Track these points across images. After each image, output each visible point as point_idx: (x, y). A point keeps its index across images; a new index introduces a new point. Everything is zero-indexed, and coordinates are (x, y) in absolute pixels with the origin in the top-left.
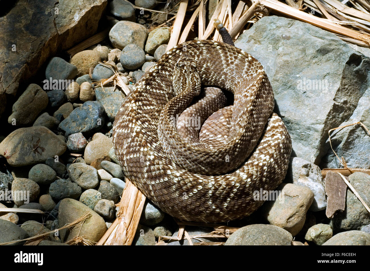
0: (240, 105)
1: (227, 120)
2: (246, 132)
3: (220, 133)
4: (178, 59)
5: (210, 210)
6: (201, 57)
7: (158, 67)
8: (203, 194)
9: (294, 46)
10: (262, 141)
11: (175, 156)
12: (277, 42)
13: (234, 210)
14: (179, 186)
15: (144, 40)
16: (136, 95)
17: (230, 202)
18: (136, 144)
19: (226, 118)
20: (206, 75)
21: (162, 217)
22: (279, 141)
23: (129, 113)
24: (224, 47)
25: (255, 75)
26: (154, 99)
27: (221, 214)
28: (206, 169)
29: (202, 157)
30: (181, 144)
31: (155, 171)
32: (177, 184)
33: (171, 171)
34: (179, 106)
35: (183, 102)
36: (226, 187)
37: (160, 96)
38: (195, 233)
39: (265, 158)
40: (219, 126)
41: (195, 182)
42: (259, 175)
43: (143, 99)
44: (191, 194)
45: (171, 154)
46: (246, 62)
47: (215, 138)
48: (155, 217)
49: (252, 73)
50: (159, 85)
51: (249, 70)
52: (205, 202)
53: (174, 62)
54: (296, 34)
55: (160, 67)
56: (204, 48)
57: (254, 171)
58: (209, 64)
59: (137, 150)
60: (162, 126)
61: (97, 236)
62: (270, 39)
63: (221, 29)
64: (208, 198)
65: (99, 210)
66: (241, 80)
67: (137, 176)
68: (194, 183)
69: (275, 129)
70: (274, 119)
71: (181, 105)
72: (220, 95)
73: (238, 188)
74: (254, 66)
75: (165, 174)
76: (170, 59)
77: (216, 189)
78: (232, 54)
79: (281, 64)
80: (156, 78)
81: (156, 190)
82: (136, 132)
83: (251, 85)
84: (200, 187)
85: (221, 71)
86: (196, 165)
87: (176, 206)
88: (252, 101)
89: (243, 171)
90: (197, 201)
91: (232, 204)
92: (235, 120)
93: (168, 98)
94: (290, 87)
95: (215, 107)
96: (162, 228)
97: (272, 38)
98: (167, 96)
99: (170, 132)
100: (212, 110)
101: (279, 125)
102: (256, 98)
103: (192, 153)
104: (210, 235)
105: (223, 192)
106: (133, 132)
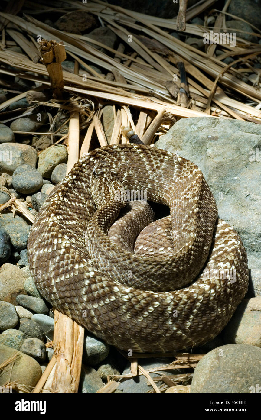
0: (182, 210)
1: (166, 230)
2: (197, 237)
3: (161, 246)
4: (93, 168)
5: (170, 332)
6: (120, 165)
7: (73, 177)
8: (161, 312)
9: (225, 145)
10: (214, 250)
11: (117, 272)
12: (202, 145)
13: (199, 331)
14: (130, 306)
15: (35, 162)
16: (55, 208)
17: (193, 320)
18: (68, 262)
19: (164, 228)
20: (129, 186)
21: (107, 352)
22: (236, 246)
23: (50, 229)
24: (146, 149)
25: (190, 176)
26: (75, 213)
27: (184, 336)
28: (158, 283)
29: (152, 268)
30: (124, 256)
31: (97, 290)
32: (127, 303)
33: (119, 288)
34: (108, 218)
35: (111, 213)
36: (188, 301)
37: (80, 210)
38: (152, 366)
39: (225, 265)
40: (159, 238)
41: (150, 298)
42: (223, 285)
43: (63, 213)
44: (146, 313)
45: (111, 271)
46: (175, 165)
47: (157, 251)
48: (99, 352)
49: (185, 175)
50: (77, 197)
51: (181, 172)
52: (164, 323)
53: (89, 172)
54: (224, 133)
55: (75, 177)
56: (122, 153)
57: (216, 281)
58: (130, 172)
59: (69, 268)
60: (95, 239)
61: (33, 379)
62: (193, 142)
63: (133, 137)
64: (167, 317)
65: (27, 351)
66: (173, 185)
67: (72, 301)
68: (149, 300)
69: (227, 235)
70: (222, 225)
71: (109, 217)
72: (148, 208)
73: (201, 301)
74: (187, 167)
75: (112, 292)
76: (84, 168)
77: (176, 305)
78: (157, 157)
79: (213, 167)
80: (72, 189)
81: (100, 315)
82: (65, 248)
83: (190, 186)
84: (157, 304)
85: (146, 178)
86: (146, 279)
87: (128, 332)
88: (196, 201)
89: (203, 282)
90: (153, 322)
91: (196, 323)
92: (179, 228)
93: (89, 212)
94: (228, 192)
95: (146, 221)
96: (108, 366)
97: (195, 141)
98: (88, 210)
99: (108, 244)
100: (143, 225)
101: (230, 230)
102: (200, 199)
103: (139, 265)
104: (170, 367)
105: (184, 307)
106: (61, 249)
